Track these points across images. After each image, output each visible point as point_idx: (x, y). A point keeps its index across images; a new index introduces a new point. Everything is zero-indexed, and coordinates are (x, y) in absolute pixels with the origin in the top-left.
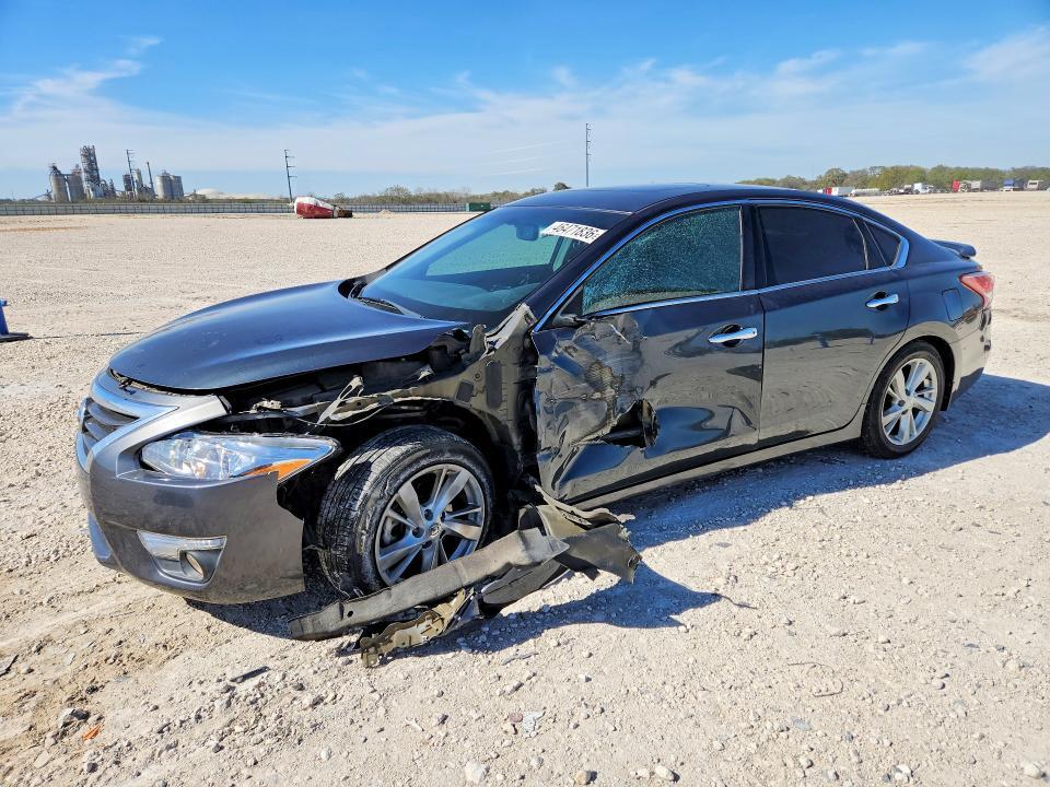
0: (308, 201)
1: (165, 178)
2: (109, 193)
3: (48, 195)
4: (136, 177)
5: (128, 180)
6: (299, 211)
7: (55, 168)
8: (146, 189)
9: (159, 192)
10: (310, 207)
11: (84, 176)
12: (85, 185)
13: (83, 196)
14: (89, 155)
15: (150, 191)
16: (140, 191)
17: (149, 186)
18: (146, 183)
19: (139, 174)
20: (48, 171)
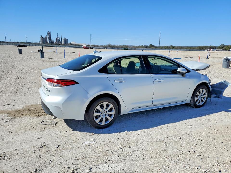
0: (85, 46)
1: (65, 39)
2: (52, 42)
3: (40, 42)
4: (58, 39)
5: (57, 39)
6: (84, 48)
7: (42, 36)
8: (60, 41)
9: (63, 42)
10: (85, 47)
11: (47, 38)
12: (48, 40)
13: (47, 43)
14: (49, 34)
15: (61, 42)
16: (59, 42)
17: (61, 41)
18: (60, 40)
19: (59, 38)
20: (40, 37)
